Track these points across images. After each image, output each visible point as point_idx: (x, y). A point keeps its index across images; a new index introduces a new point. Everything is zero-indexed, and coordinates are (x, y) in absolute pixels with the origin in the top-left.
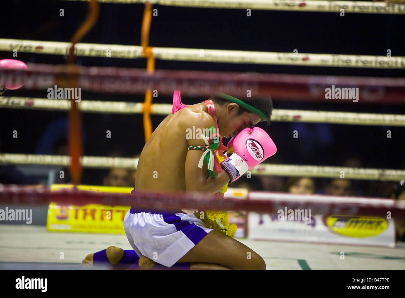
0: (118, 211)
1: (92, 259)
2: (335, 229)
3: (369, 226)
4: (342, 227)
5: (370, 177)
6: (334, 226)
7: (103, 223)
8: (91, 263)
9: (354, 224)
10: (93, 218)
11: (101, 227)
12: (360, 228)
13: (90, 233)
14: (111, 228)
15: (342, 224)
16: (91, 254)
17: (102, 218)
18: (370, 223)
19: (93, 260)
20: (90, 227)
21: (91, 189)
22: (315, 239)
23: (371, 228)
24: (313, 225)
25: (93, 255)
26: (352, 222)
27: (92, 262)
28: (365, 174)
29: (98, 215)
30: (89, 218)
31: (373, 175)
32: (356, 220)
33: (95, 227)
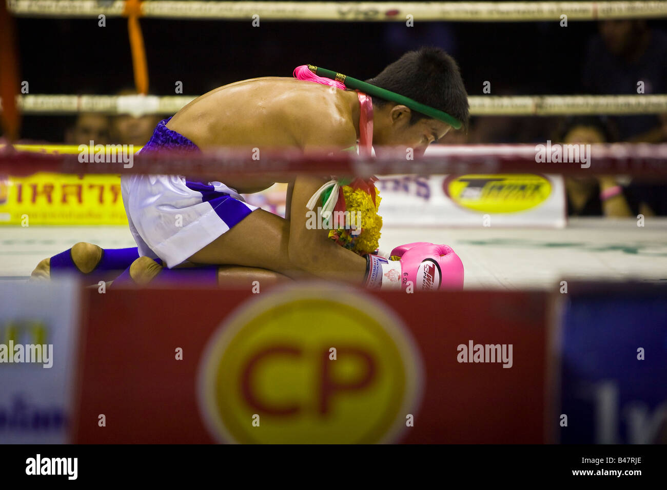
0: (91, 187)
1: (48, 267)
2: (465, 202)
3: (521, 193)
4: (475, 198)
5: (521, 111)
6: (462, 196)
7: (66, 209)
8: (47, 273)
9: (495, 192)
10: (50, 200)
11: (63, 215)
12: (507, 197)
13: (44, 225)
14: (80, 216)
15: (475, 193)
16: (47, 259)
17: (64, 200)
18: (523, 188)
19: (49, 269)
20: (44, 216)
21: (44, 151)
22: (429, 220)
23: (524, 197)
24: (427, 196)
25: (49, 261)
26: (493, 188)
27: (49, 272)
28: (512, 106)
29: (57, 195)
30: (42, 200)
31: (525, 106)
32: (499, 183)
33: (53, 215)
